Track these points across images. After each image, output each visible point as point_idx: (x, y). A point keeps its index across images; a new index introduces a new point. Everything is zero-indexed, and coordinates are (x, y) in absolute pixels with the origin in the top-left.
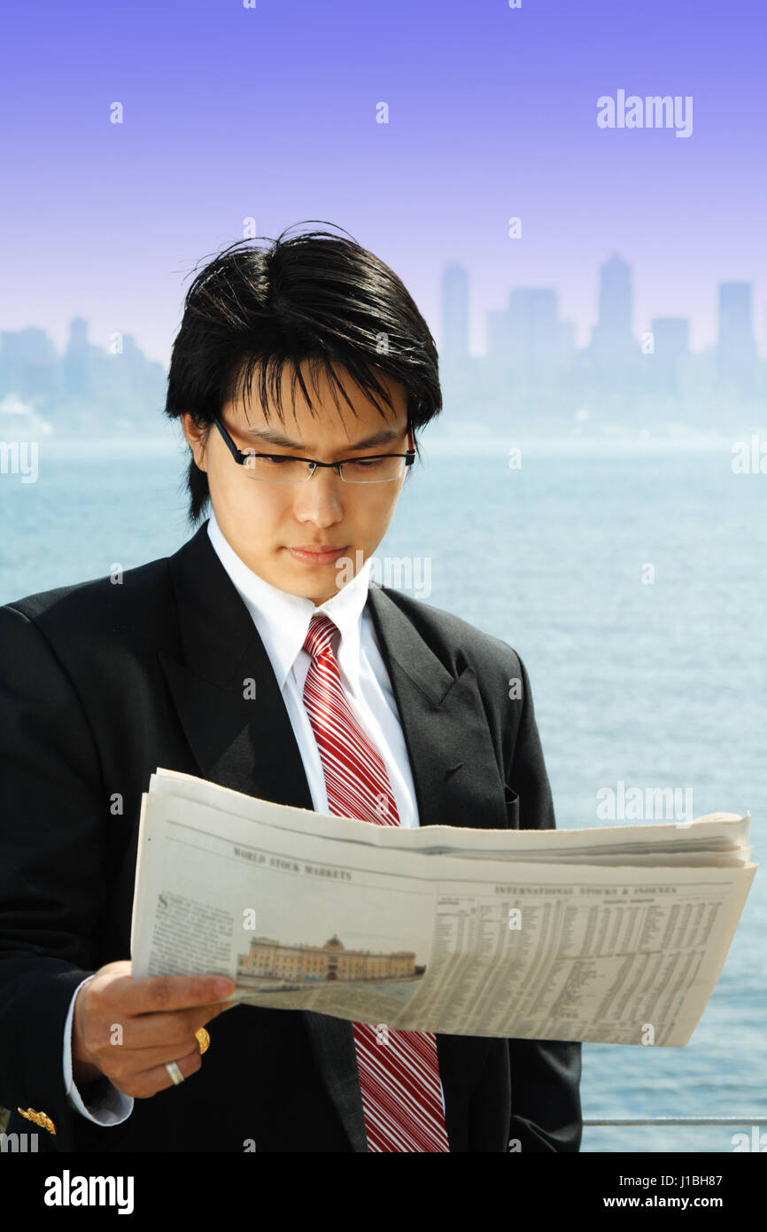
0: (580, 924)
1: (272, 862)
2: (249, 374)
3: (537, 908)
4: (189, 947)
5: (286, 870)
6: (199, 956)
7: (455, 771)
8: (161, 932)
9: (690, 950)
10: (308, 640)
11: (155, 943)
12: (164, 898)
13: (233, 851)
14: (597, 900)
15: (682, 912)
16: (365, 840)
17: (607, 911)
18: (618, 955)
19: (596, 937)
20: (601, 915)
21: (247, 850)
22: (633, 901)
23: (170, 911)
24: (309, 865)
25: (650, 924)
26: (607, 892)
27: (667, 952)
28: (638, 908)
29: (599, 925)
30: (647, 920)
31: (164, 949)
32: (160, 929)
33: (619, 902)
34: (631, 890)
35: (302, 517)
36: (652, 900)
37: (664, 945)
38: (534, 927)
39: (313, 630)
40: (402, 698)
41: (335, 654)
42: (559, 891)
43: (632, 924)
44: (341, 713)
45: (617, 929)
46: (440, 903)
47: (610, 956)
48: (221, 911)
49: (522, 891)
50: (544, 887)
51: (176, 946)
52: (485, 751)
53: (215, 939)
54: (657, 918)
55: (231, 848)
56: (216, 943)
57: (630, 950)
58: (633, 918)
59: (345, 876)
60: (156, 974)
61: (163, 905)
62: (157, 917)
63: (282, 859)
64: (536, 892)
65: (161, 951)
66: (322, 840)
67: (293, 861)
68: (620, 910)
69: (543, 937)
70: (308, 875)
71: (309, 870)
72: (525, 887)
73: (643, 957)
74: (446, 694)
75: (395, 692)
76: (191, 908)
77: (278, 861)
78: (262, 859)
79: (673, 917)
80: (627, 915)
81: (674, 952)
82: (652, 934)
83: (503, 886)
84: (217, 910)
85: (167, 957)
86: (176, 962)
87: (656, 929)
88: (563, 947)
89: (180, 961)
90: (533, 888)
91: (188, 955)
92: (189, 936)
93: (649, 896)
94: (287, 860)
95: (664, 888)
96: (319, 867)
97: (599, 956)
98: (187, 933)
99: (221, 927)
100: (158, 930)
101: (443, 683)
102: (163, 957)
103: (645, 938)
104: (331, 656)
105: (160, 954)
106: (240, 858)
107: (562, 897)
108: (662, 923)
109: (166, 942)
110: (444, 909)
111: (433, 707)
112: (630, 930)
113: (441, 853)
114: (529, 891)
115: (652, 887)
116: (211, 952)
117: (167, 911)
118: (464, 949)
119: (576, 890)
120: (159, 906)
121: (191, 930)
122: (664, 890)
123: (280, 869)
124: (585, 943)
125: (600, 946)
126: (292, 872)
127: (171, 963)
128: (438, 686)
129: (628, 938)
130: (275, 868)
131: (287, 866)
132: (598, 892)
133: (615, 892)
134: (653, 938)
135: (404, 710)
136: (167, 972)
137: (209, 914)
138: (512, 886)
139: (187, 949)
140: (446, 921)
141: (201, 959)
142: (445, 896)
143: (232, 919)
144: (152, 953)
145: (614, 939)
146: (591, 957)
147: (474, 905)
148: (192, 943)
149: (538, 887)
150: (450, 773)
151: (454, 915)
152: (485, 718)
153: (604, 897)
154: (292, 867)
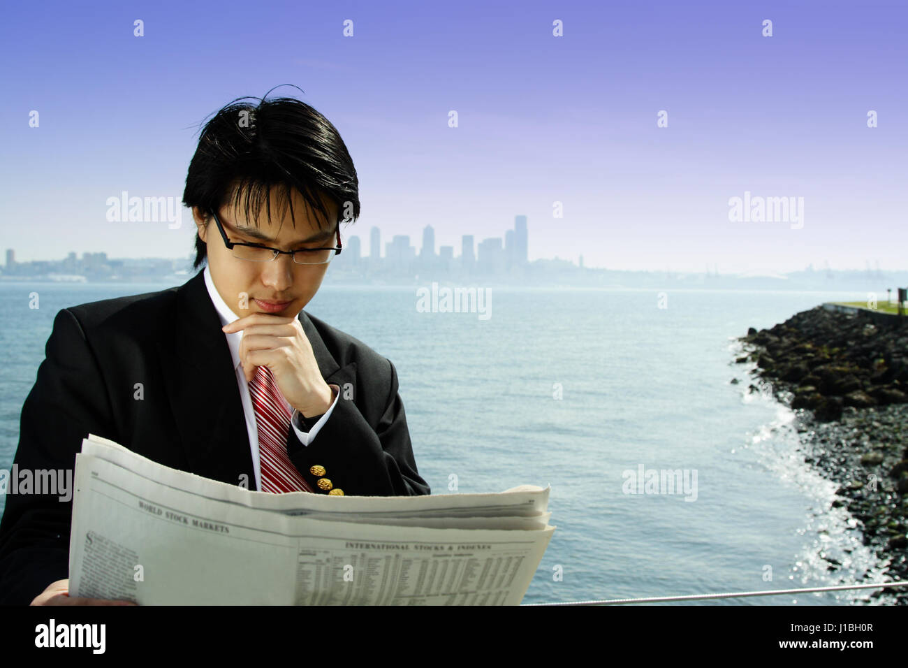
0: (414, 571)
1: (167, 515)
2: (240, 193)
3: (380, 559)
4: (106, 576)
5: (178, 522)
6: (114, 584)
8: (88, 562)
9: (497, 591)
11: (83, 570)
12: (90, 536)
13: (138, 505)
14: (428, 555)
15: (494, 563)
16: (239, 502)
17: (436, 562)
18: (444, 594)
19: (426, 581)
20: (430, 567)
21: (149, 504)
22: (456, 555)
23: (94, 546)
24: (196, 519)
25: (469, 572)
26: (436, 548)
27: (480, 592)
28: (460, 560)
29: (428, 573)
30: (467, 569)
31: (89, 576)
32: (88, 560)
33: (446, 555)
34: (455, 547)
35: (267, 282)
36: (471, 555)
37: (479, 587)
38: (377, 574)
42: (398, 547)
43: (455, 572)
44: (272, 393)
45: (443, 576)
46: (301, 554)
47: (437, 595)
48: (130, 551)
49: (367, 546)
50: (386, 544)
51: (98, 574)
53: (125, 572)
54: (475, 568)
55: (136, 502)
56: (125, 574)
57: (452, 590)
58: (456, 567)
59: (224, 530)
60: (84, 593)
61: (89, 542)
62: (86, 550)
63: (175, 513)
64: (379, 547)
65: (87, 577)
66: (205, 500)
67: (184, 515)
68: (446, 562)
69: (384, 580)
70: (195, 527)
71: (195, 523)
72: (370, 543)
73: (463, 595)
74: (332, 374)
76: (108, 546)
77: (172, 514)
78: (160, 512)
79: (486, 568)
80: (451, 565)
81: (486, 592)
82: (469, 579)
83: (353, 542)
84: (127, 549)
85: (92, 582)
86: (98, 587)
87: (473, 576)
88: (401, 588)
89: (100, 586)
90: (376, 544)
91: (105, 582)
92: (106, 567)
93: (469, 551)
94: (180, 515)
95: (481, 545)
96: (203, 522)
97: (428, 596)
98: (105, 565)
99: (129, 563)
100: (85, 560)
101: (332, 369)
102: (89, 582)
103: (465, 583)
105: (87, 579)
106: (143, 510)
107: (400, 552)
108: (478, 571)
109: (91, 570)
110: (303, 559)
112: (453, 577)
113: (302, 514)
114: (373, 546)
115: (472, 545)
116: (122, 581)
117: (92, 546)
118: (321, 589)
119: (411, 546)
120: (87, 542)
121: (108, 563)
122: (481, 547)
123: (173, 520)
124: (418, 586)
125: (429, 588)
126: (182, 524)
127: (94, 587)
129: (451, 582)
130: (169, 519)
131: (179, 519)
132: (429, 548)
133: (442, 548)
134: (472, 582)
136: (92, 593)
137: (120, 552)
138: (360, 542)
139: (105, 577)
140: (306, 568)
141: (115, 586)
142: (306, 549)
143: (137, 557)
144: (82, 578)
145: (441, 583)
146: (422, 596)
147: (329, 556)
148: (110, 573)
149: (380, 544)
151: (313, 563)
153: (433, 551)
154: (182, 520)
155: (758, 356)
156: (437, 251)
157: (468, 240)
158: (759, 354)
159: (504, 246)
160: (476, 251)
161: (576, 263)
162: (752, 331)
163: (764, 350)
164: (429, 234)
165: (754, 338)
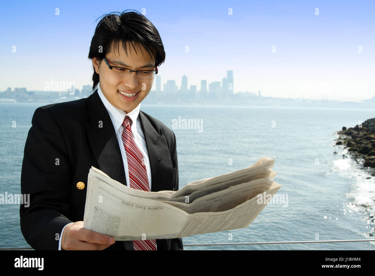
7: (160, 160)
10: (124, 123)
12: (96, 208)
13: (122, 202)
21: (127, 203)
23: (99, 212)
32: (95, 216)
39: (125, 120)
40: (147, 140)
41: (131, 126)
44: (133, 143)
52: (168, 155)
56: (114, 224)
61: (96, 210)
62: (94, 212)
63: (140, 206)
71: (149, 209)
74: (158, 140)
75: (145, 138)
77: (138, 206)
78: (132, 206)
84: (115, 216)
94: (142, 206)
99: (116, 221)
101: (157, 137)
104: (130, 127)
106: (124, 204)
111: (155, 143)
116: (112, 226)
117: (97, 212)
121: (105, 220)
123: (139, 208)
127: (98, 226)
128: (156, 138)
130: (137, 208)
131: (141, 208)
135: (148, 143)
143: (120, 219)
148: (106, 223)
150: (159, 161)
152: (168, 147)
154: (143, 208)
155: (347, 141)
156: (189, 88)
157: (204, 83)
158: (348, 139)
159: (221, 86)
160: (208, 88)
161: (257, 94)
162: (344, 128)
163: (350, 137)
164: (185, 79)
165: (345, 132)
